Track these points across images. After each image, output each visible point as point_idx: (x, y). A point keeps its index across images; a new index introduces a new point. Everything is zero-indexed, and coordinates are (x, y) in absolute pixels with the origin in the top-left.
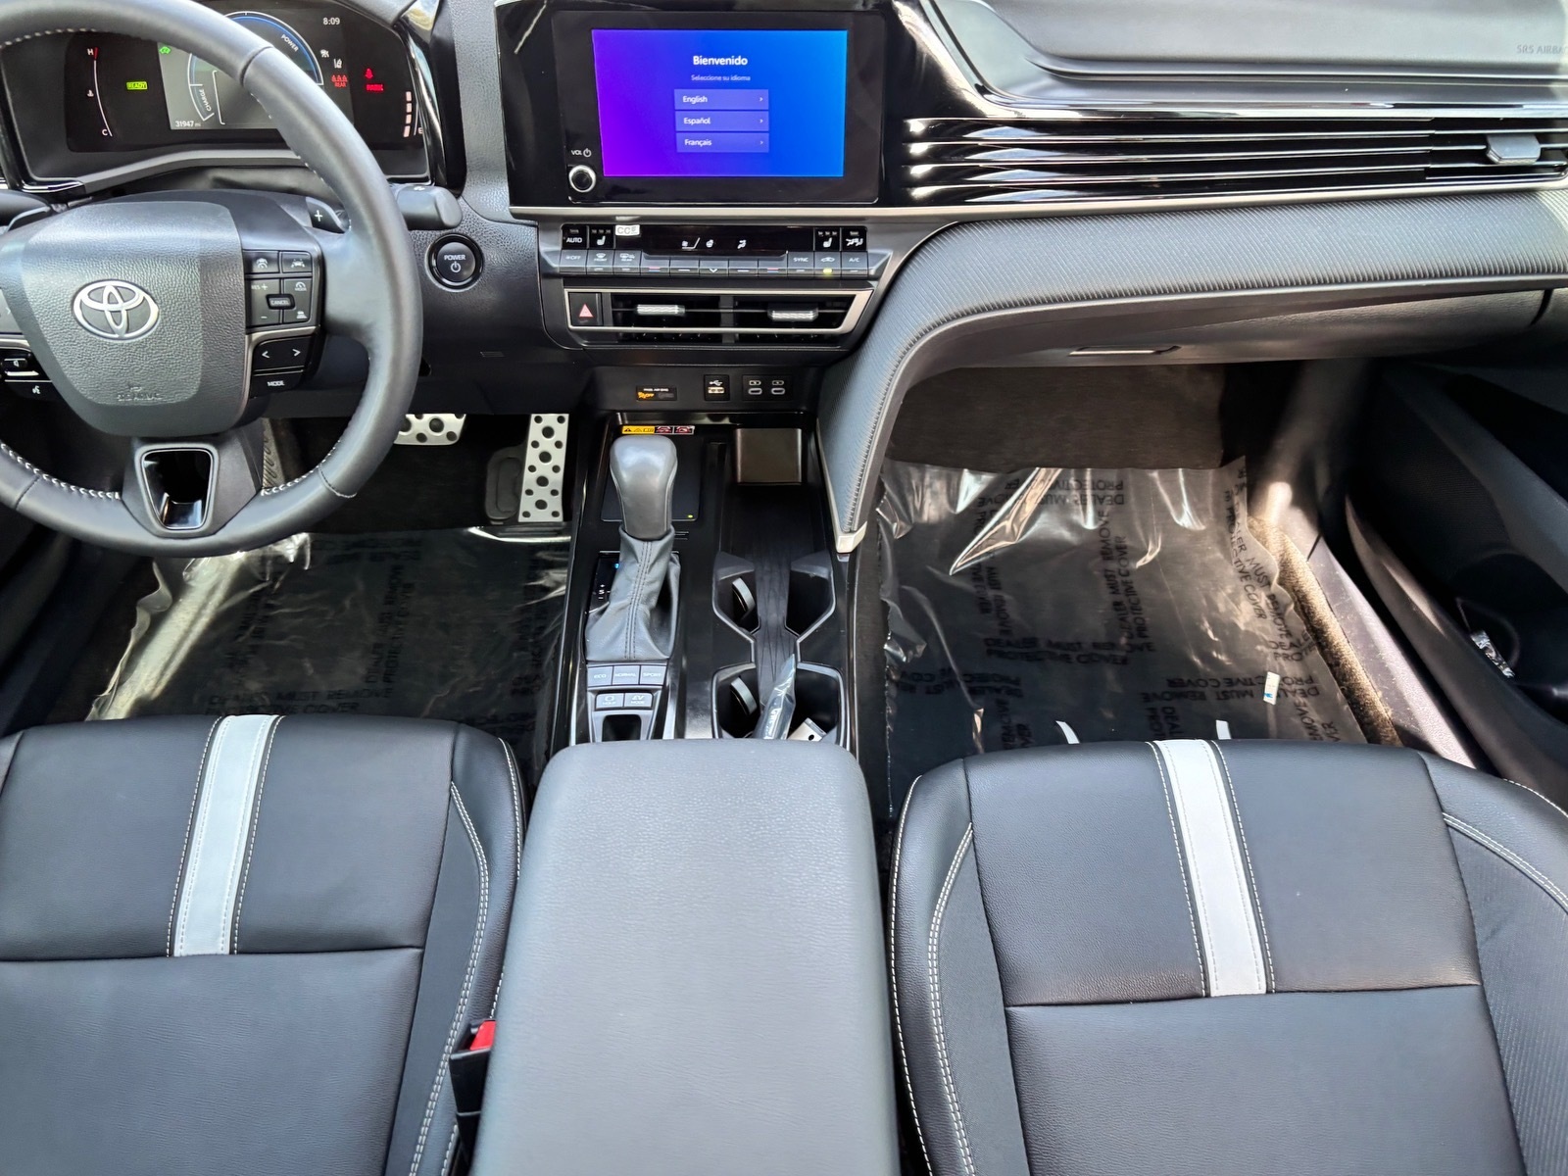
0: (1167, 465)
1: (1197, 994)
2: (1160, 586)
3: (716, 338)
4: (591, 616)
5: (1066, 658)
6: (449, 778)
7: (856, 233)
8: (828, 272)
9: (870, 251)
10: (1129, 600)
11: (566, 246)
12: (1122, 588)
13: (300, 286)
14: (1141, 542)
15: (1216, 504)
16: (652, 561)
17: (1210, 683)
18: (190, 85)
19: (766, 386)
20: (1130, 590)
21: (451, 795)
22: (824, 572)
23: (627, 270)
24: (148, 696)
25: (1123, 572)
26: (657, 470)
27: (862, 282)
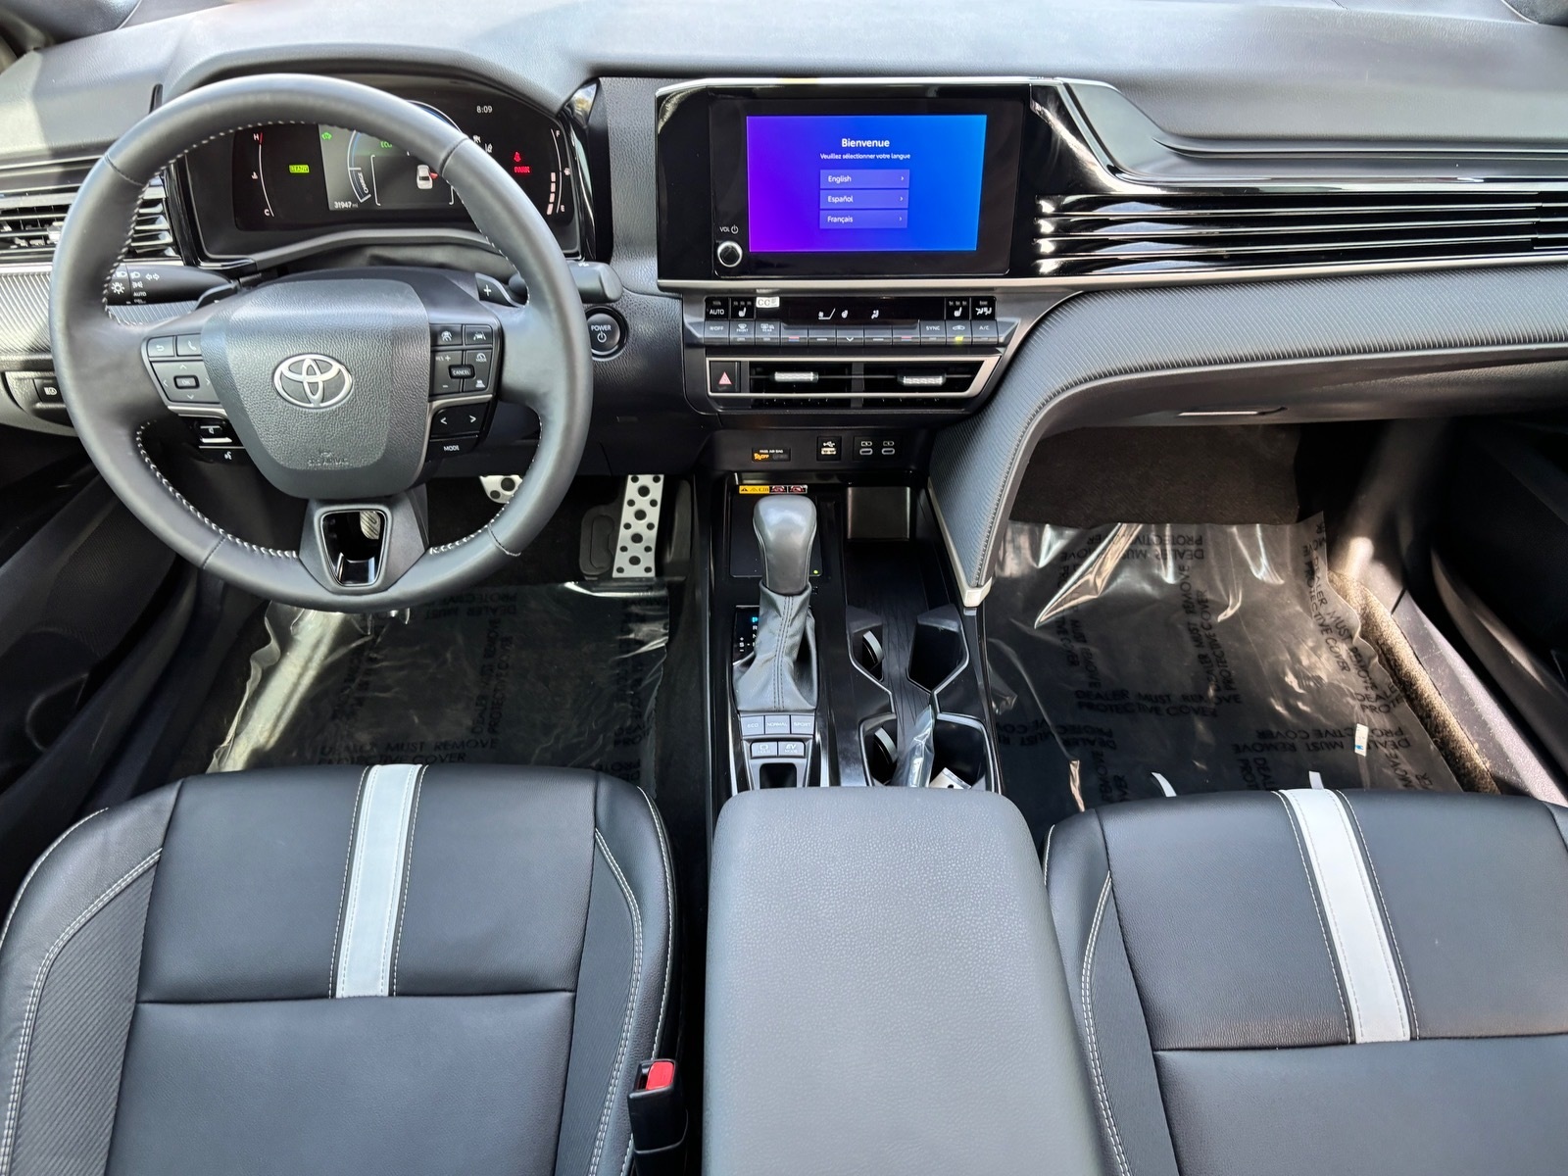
0: (1245, 521)
1: (1344, 1040)
2: (1242, 639)
3: (846, 403)
4: (735, 668)
5: (1157, 711)
6: (593, 825)
7: (985, 303)
8: (959, 339)
9: (998, 319)
10: (1214, 653)
11: (709, 317)
12: (1205, 640)
13: (481, 357)
14: (1221, 595)
15: (1294, 559)
16: (793, 616)
17: (1299, 735)
18: (349, 169)
19: (877, 447)
20: (1214, 644)
21: (595, 841)
22: (953, 626)
23: (769, 340)
24: (264, 746)
25: (1206, 626)
26: (800, 528)
27: (989, 349)
